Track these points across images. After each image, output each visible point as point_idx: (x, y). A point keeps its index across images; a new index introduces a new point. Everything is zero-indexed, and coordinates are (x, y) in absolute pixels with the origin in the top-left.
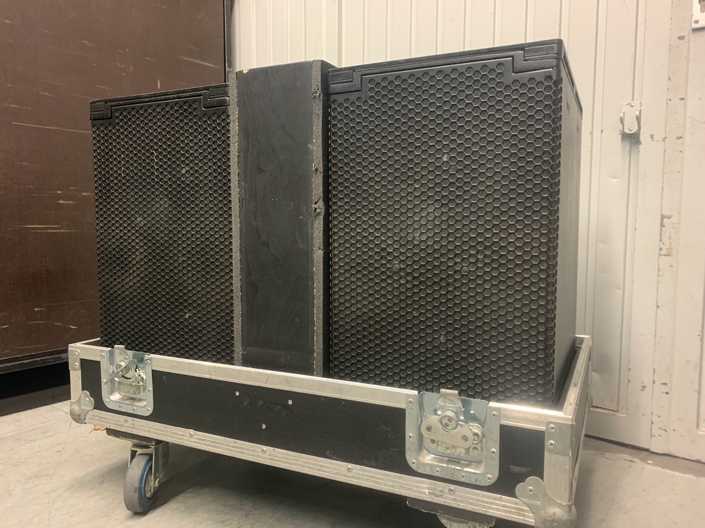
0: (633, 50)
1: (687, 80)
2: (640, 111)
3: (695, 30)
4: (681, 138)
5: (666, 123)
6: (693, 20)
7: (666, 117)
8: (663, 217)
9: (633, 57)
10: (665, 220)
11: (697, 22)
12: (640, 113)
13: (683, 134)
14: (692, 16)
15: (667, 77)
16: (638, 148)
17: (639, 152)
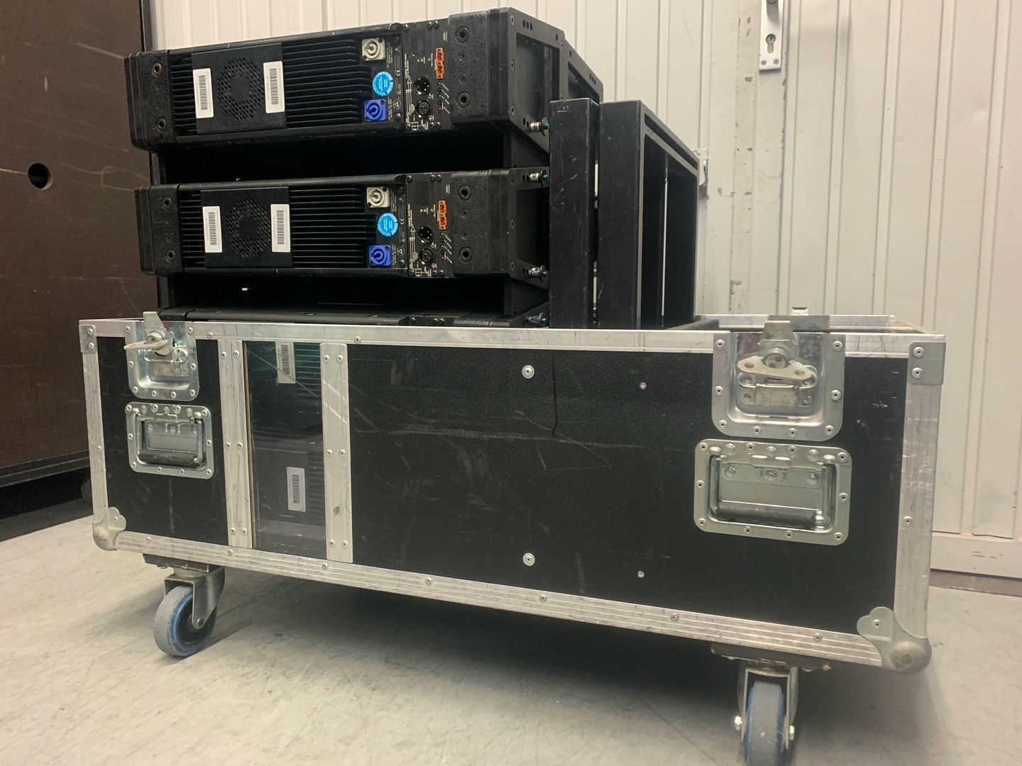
0: (698, 87)
1: (754, 128)
2: (707, 160)
3: (763, 72)
4: (749, 193)
5: (734, 176)
6: (761, 60)
7: (734, 168)
8: (732, 283)
9: (698, 96)
10: (735, 286)
11: (764, 63)
12: (707, 163)
13: (752, 189)
14: (760, 55)
15: (735, 123)
16: (705, 203)
17: (707, 208)
